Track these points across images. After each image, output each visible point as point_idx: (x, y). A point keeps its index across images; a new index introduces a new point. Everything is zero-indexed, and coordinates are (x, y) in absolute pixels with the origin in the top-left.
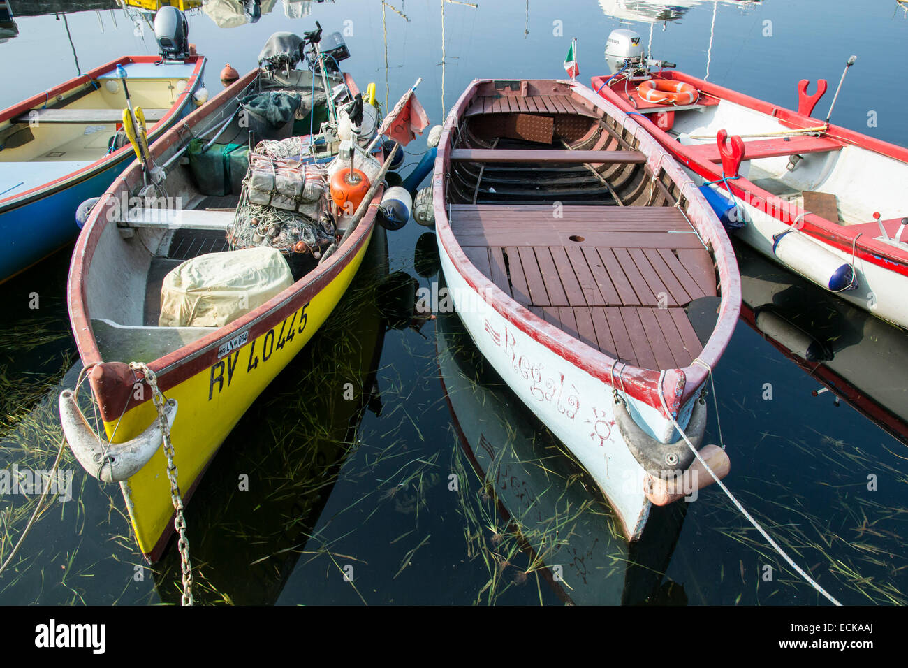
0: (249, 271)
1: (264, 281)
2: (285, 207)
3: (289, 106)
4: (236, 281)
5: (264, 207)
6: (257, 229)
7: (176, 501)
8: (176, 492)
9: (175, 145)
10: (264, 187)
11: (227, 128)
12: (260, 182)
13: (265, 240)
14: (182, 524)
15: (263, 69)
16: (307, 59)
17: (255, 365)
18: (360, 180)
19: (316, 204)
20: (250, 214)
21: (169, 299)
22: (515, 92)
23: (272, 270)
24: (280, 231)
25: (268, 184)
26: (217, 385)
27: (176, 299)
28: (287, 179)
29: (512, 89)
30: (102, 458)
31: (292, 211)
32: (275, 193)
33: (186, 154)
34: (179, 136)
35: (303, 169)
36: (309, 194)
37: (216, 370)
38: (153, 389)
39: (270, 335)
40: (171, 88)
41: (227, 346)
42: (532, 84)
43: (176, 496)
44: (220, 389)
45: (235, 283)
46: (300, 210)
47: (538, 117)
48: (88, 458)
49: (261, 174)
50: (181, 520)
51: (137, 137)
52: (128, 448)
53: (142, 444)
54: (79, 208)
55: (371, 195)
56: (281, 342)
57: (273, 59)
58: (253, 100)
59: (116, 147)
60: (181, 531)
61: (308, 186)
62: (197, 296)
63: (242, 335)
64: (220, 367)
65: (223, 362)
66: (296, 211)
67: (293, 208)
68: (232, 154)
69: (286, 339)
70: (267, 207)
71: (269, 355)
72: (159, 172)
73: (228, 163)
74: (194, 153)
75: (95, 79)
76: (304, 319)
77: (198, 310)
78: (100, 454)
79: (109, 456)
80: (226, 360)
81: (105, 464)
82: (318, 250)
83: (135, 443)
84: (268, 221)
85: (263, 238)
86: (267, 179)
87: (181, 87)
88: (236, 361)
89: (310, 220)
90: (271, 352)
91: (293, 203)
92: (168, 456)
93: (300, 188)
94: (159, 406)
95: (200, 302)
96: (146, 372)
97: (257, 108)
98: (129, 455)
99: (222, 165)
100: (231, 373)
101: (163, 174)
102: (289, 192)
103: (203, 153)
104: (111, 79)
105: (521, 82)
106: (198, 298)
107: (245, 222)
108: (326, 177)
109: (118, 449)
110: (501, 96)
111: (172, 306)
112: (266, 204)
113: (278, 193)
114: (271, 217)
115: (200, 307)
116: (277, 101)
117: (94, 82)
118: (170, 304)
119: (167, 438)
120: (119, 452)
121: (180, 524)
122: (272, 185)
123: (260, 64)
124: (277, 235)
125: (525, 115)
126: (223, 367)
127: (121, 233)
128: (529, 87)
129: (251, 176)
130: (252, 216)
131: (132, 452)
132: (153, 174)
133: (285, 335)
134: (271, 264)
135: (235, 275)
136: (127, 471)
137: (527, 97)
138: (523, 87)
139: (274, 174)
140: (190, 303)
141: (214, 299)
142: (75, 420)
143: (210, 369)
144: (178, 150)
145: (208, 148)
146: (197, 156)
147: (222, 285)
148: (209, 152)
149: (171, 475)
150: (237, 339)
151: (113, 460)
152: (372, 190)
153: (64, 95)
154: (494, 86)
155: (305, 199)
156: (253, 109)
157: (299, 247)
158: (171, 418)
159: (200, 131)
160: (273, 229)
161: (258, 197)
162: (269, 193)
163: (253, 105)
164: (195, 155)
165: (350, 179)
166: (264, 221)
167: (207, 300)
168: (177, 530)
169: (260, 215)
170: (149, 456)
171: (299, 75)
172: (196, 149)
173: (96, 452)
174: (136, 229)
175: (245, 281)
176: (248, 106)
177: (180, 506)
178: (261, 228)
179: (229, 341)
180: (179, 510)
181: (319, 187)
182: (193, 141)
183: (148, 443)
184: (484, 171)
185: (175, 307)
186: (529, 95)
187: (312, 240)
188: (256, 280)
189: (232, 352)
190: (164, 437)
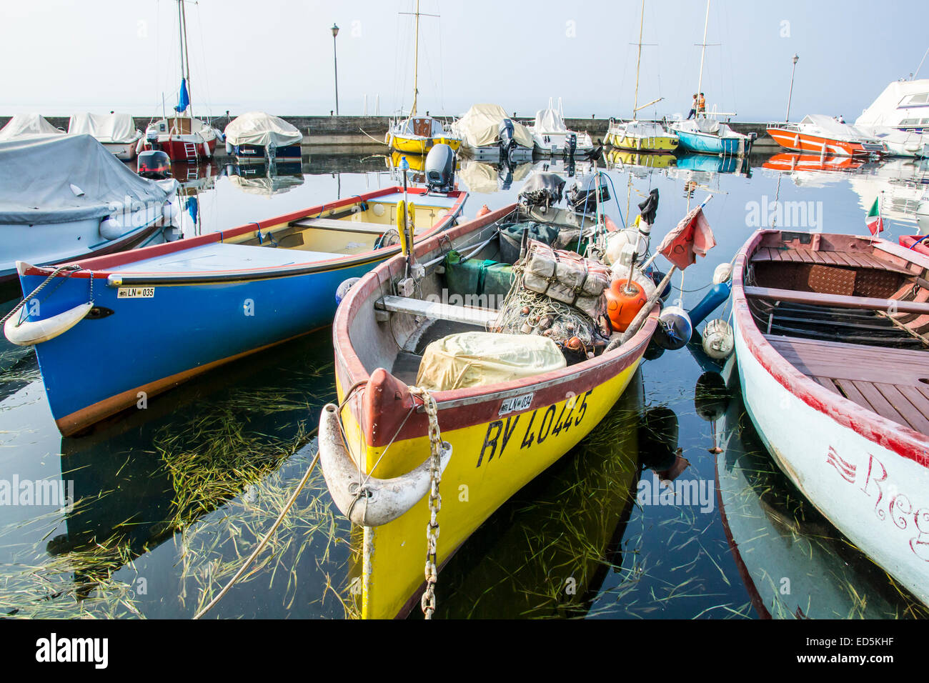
0: (523, 349)
1: (539, 362)
2: (562, 298)
3: (547, 236)
4: (509, 356)
5: (539, 295)
6: (528, 318)
7: (430, 570)
8: (432, 557)
9: (434, 253)
10: (543, 273)
11: (483, 249)
12: (539, 267)
13: (536, 330)
14: (431, 602)
15: (522, 204)
16: (567, 197)
17: (529, 443)
18: (636, 292)
19: (596, 299)
20: (521, 303)
21: (433, 363)
22: (804, 245)
23: (547, 354)
24: (552, 324)
25: (547, 269)
26: (489, 449)
27: (441, 364)
28: (570, 267)
29: (802, 242)
30: (358, 490)
31: (568, 305)
32: (554, 280)
33: (443, 263)
34: (440, 245)
35: (585, 262)
36: (591, 287)
37: (493, 429)
38: (431, 420)
39: (551, 411)
40: (432, 215)
41: (509, 403)
42: (826, 238)
43: (431, 564)
44: (491, 458)
45: (508, 357)
46: (578, 304)
47: (836, 270)
48: (342, 485)
49: (542, 258)
50: (430, 597)
51: (406, 229)
52: (389, 485)
53: (407, 484)
54: (341, 286)
55: (648, 308)
56: (558, 427)
57: (533, 194)
58: (512, 227)
59: (382, 246)
60: (429, 610)
61: (590, 278)
62: (466, 363)
63: (527, 396)
64: (497, 428)
65: (501, 422)
66: (573, 305)
67: (570, 300)
68: (489, 268)
69: (563, 425)
70: (542, 296)
71: (545, 438)
72: (420, 269)
73: (483, 277)
74: (451, 262)
75: (365, 201)
76: (583, 409)
77: (463, 380)
78: (356, 484)
79: (367, 489)
80: (505, 421)
81: (361, 496)
82: (592, 351)
83: (399, 481)
84: (541, 312)
85: (533, 329)
86: (548, 263)
87: (441, 214)
88: (514, 427)
89: (587, 318)
90: (547, 434)
91: (571, 294)
92: (433, 508)
93: (582, 279)
94: (434, 443)
95: (467, 370)
96: (426, 398)
97: (515, 233)
98: (389, 494)
99: (477, 277)
100: (506, 440)
101: (423, 272)
102: (569, 281)
103: (460, 264)
104: (379, 203)
105: (813, 235)
106: (467, 365)
107: (514, 311)
108: (609, 272)
109: (379, 483)
110: (788, 249)
111: (436, 371)
112: (542, 292)
113: (558, 282)
114: (545, 307)
115: (466, 375)
116: (535, 230)
117: (364, 204)
118: (433, 368)
119: (437, 484)
120: (379, 487)
121: (428, 603)
122: (552, 271)
123: (520, 198)
124: (550, 327)
125: (820, 267)
126: (500, 429)
127: (377, 315)
128: (822, 241)
129: (531, 259)
130: (523, 304)
131: (394, 491)
132: (415, 269)
133: (563, 420)
134: (546, 348)
135: (509, 350)
136: (384, 514)
137: (819, 251)
138: (815, 240)
139: (555, 261)
140: (457, 370)
141: (483, 368)
142: (335, 438)
143: (487, 425)
144: (436, 257)
145: (466, 261)
146: (454, 266)
147: (494, 357)
148: (466, 264)
149: (431, 533)
150: (521, 399)
151: (371, 495)
152: (649, 304)
153: (336, 211)
154: (780, 237)
155: (586, 292)
156: (511, 234)
157: (573, 342)
158: (445, 461)
159: (458, 246)
160: (546, 320)
161: (535, 283)
162: (548, 279)
163: (512, 231)
164: (452, 265)
165: (626, 290)
166: (536, 311)
167: (477, 370)
168: (423, 608)
169: (533, 304)
170: (411, 503)
171: (557, 213)
172: (453, 259)
173: (352, 481)
174: (392, 313)
175: (518, 358)
176: (506, 231)
177: (433, 578)
178: (533, 317)
179: (514, 397)
180: (432, 583)
181: (603, 280)
182: (451, 252)
183: (414, 486)
184: (773, 319)
185: (439, 372)
186: (820, 249)
187: (587, 337)
188: (530, 360)
189: (514, 413)
190: (434, 482)
